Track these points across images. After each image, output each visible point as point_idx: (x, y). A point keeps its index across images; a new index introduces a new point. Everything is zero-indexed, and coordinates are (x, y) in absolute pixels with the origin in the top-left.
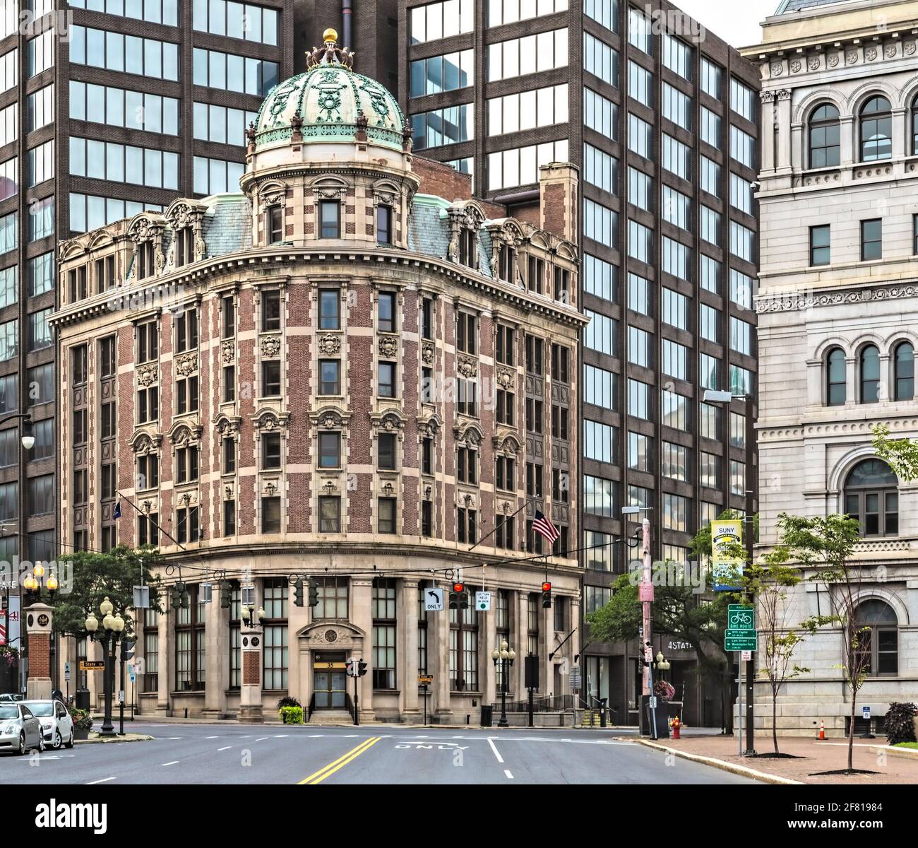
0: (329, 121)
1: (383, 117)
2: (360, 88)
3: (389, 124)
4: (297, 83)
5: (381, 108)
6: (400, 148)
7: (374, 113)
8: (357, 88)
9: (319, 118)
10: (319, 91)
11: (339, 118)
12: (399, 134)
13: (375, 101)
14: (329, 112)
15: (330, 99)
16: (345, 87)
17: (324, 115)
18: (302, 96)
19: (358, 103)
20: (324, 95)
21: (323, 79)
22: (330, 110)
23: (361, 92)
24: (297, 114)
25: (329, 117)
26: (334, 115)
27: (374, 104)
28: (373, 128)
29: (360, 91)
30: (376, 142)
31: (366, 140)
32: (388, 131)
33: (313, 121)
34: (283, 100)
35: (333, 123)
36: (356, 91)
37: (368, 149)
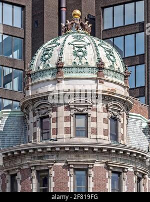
0: (80, 64)
1: (113, 64)
2: (98, 45)
3: (116, 67)
4: (58, 42)
5: (112, 58)
6: (123, 83)
7: (108, 61)
8: (97, 45)
9: (75, 63)
10: (73, 46)
11: (87, 63)
12: (123, 74)
13: (108, 53)
14: (80, 59)
15: (81, 51)
16: (89, 44)
17: (77, 60)
18: (62, 49)
19: (98, 54)
20: (76, 49)
21: (75, 39)
22: (80, 57)
23: (99, 48)
24: (60, 60)
25: (80, 62)
26: (83, 61)
27: (107, 55)
28: (107, 70)
29: (98, 47)
30: (109, 78)
31: (104, 77)
32: (116, 72)
33: (70, 64)
34: (50, 52)
35: (83, 65)
36: (96, 46)
37: (104, 82)
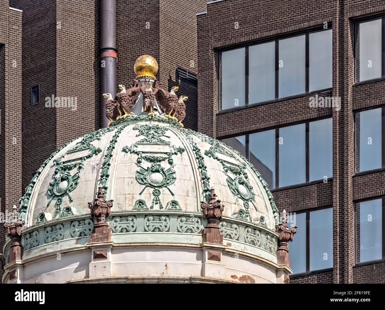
0: (156, 207)
1: (246, 206)
2: (206, 154)
3: (254, 215)
4: (95, 144)
5: (242, 189)
6: (273, 259)
7: (232, 198)
8: (202, 153)
9: (141, 202)
10: (135, 157)
11: (174, 203)
12: (273, 236)
13: (233, 176)
14: (156, 194)
15: (157, 171)
16: (181, 151)
17: (147, 196)
18: (106, 165)
19: (205, 178)
20: (146, 165)
21: (142, 137)
22: (156, 188)
23: (208, 161)
24: (100, 195)
25: (157, 201)
26: (165, 197)
27: (230, 181)
28: (230, 222)
29: (206, 158)
30: (236, 246)
31: (221, 242)
32: (255, 229)
33: (129, 207)
34: (73, 172)
35: (164, 211)
36: (200, 158)
37: (222, 257)
